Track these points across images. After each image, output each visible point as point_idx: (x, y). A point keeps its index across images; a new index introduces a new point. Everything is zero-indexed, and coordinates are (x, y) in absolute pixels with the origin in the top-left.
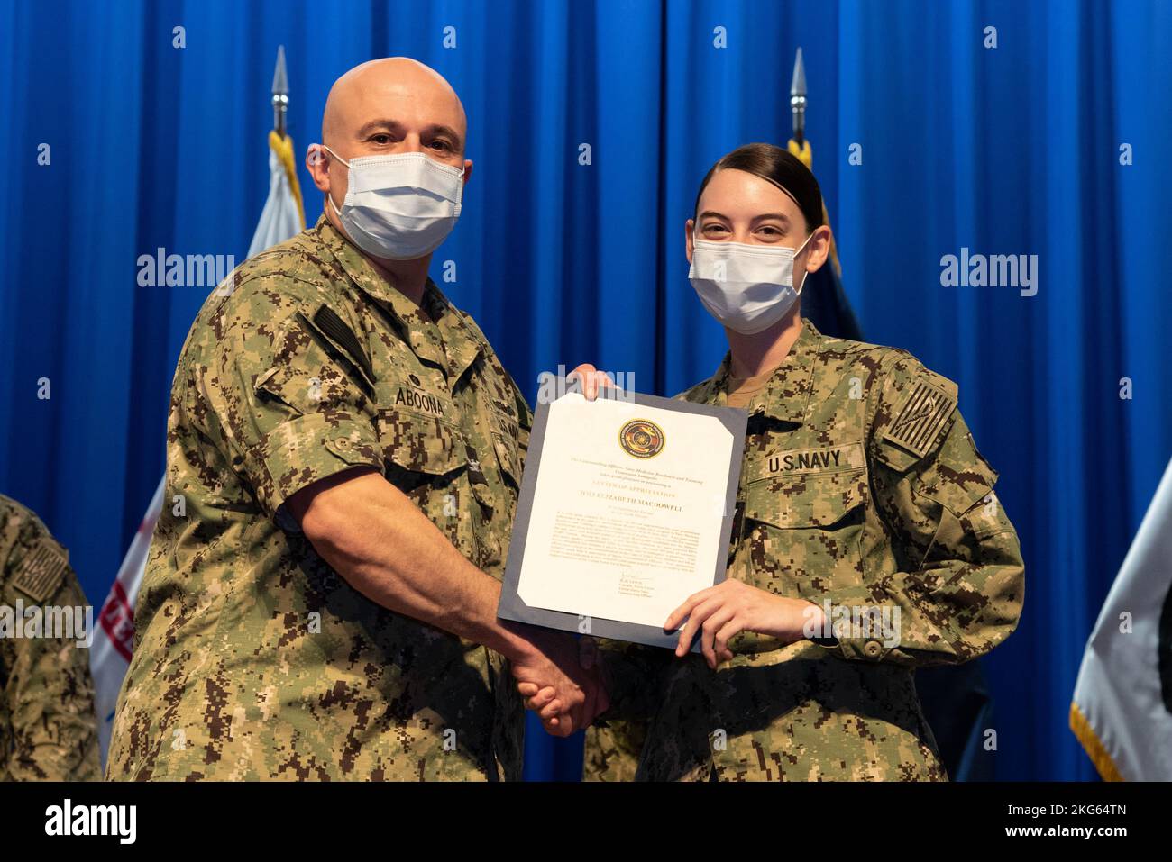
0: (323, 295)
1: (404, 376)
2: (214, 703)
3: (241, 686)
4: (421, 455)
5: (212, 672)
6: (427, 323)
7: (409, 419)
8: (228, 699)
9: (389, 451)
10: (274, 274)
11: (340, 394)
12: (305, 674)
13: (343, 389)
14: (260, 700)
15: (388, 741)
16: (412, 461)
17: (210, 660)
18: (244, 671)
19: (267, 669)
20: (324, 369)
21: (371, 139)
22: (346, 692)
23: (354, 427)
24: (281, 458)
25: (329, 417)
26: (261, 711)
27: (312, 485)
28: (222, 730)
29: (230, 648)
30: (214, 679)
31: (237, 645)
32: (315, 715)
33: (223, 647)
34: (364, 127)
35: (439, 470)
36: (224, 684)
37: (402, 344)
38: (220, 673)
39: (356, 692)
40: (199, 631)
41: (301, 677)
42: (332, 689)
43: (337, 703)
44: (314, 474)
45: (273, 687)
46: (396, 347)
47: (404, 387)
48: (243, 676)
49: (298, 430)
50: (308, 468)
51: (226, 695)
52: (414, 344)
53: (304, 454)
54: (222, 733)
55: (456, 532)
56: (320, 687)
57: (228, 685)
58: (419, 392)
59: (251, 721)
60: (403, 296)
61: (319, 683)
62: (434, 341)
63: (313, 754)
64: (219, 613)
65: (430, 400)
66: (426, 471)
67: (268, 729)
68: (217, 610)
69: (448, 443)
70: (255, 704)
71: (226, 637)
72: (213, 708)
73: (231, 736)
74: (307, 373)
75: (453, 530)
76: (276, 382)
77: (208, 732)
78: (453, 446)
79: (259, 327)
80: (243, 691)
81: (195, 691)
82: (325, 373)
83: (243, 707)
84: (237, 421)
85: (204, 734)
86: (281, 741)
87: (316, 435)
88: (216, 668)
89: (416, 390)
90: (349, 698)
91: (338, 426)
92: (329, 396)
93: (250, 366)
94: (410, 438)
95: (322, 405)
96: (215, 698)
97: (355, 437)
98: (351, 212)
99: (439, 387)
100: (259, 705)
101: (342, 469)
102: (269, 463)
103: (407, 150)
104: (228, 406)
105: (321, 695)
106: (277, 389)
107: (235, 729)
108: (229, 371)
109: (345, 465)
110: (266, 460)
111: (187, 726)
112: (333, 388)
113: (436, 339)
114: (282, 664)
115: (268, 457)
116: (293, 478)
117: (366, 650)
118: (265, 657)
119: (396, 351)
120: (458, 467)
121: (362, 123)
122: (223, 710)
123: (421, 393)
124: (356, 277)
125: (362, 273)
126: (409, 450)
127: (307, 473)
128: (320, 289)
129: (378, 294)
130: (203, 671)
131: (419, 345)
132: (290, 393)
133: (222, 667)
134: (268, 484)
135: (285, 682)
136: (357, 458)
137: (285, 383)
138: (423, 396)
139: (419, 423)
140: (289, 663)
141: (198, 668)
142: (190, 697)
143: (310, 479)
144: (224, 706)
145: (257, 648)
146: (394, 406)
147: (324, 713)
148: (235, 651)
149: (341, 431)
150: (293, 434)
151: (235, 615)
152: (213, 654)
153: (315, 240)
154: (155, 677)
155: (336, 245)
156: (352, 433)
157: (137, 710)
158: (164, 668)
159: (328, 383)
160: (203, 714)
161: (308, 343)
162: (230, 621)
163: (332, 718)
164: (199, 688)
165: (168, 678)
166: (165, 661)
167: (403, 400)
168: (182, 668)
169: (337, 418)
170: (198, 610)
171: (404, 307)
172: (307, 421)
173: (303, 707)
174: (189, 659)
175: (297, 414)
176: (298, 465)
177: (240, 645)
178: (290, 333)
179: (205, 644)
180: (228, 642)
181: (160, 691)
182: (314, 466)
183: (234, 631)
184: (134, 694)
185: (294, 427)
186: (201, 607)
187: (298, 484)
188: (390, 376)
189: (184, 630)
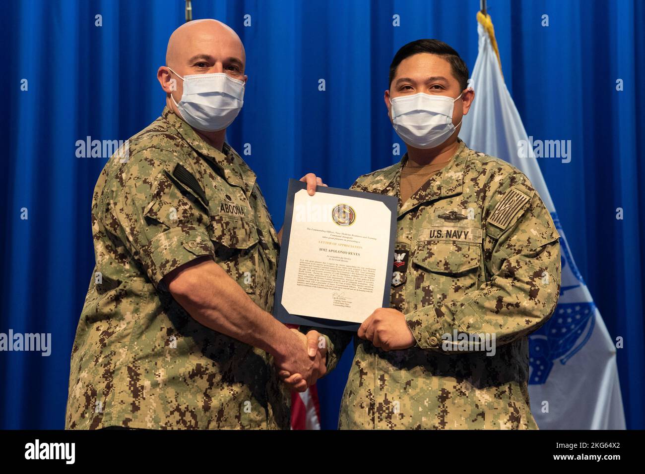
0: (177, 157)
1: (223, 196)
2: (133, 380)
3: (146, 370)
4: (235, 239)
5: (130, 362)
6: (231, 165)
7: (228, 220)
8: (140, 377)
9: (220, 238)
10: (150, 148)
11: (189, 215)
12: (179, 361)
13: (190, 212)
14: (158, 376)
15: (225, 394)
16: (231, 243)
17: (128, 356)
19: (159, 359)
20: (180, 201)
21: (195, 65)
22: (202, 370)
23: (197, 234)
24: (160, 254)
25: (184, 229)
26: (159, 382)
27: (178, 268)
28: (139, 393)
29: (138, 349)
30: (131, 366)
31: (142, 346)
32: (187, 383)
33: (135, 348)
34: (192, 58)
35: (245, 246)
36: (137, 368)
37: (219, 178)
38: (134, 362)
39: (207, 369)
40: (120, 339)
41: (177, 362)
42: (195, 368)
43: (198, 376)
44: (178, 262)
45: (163, 369)
46: (216, 180)
47: (223, 202)
48: (147, 364)
49: (168, 238)
50: (175, 259)
51: (139, 375)
52: (227, 177)
53: (172, 251)
54: (139, 395)
55: (255, 279)
56: (188, 367)
57: (139, 369)
58: (231, 204)
59: (154, 388)
60: (217, 150)
61: (187, 365)
62: (237, 174)
63: (187, 404)
64: (131, 330)
65: (237, 208)
66: (238, 248)
67: (163, 392)
68: (130, 328)
69: (248, 231)
70: (155, 379)
71: (136, 343)
72: (133, 382)
73: (144, 397)
74: (170, 203)
75: (253, 278)
76: (154, 211)
77: (132, 395)
78: (251, 232)
79: (143, 179)
80: (148, 372)
81: (122, 373)
82: (181, 203)
83: (149, 381)
84: (135, 232)
85: (129, 396)
86: (170, 398)
87: (178, 240)
88: (132, 360)
89: (229, 204)
90: (204, 373)
91: (189, 234)
92: (183, 217)
93: (141, 202)
94: (229, 230)
95: (181, 223)
96: (133, 377)
97: (198, 240)
98: (184, 105)
100: (157, 379)
101: (193, 258)
102: (153, 256)
103: (216, 71)
104: (130, 224)
105: (189, 372)
106: (154, 215)
107: (146, 393)
108: (130, 205)
109: (195, 256)
110: (151, 255)
111: (120, 393)
112: (185, 211)
113: (236, 172)
114: (166, 356)
115: (151, 253)
116: (167, 265)
117: (211, 346)
118: (158, 352)
119: (217, 182)
120: (254, 243)
121: (191, 57)
122: (138, 383)
123: (232, 205)
124: (192, 143)
125: (194, 140)
126: (229, 237)
127: (175, 262)
128: (175, 154)
129: (205, 152)
130: (124, 362)
131: (229, 177)
132: (162, 217)
133: (135, 359)
134: (153, 268)
135: (169, 367)
136: (201, 252)
137: (159, 211)
138: (234, 206)
139: (233, 221)
140: (171, 355)
141: (121, 360)
142: (119, 376)
143: (176, 265)
144: (138, 381)
145: (153, 348)
146: (220, 214)
147: (191, 382)
148: (141, 350)
149: (191, 237)
150: (165, 240)
151: (140, 331)
152: (129, 352)
153: (165, 123)
154: (95, 365)
155: (178, 125)
156: (197, 238)
157: (86, 384)
158: (100, 360)
159: (182, 207)
160: (128, 386)
161: (171, 187)
162: (137, 334)
163: (196, 384)
164: (123, 371)
165: (103, 365)
166: (100, 356)
167: (224, 210)
168: (111, 360)
169: (188, 230)
170: (118, 329)
171: (219, 157)
172: (173, 232)
173: (180, 380)
174: (115, 355)
175: (167, 228)
176: (170, 258)
177: (144, 346)
178: (161, 182)
179: (124, 347)
180: (137, 345)
181: (99, 373)
182: (178, 258)
183: (140, 340)
184: (84, 374)
185: (165, 236)
186: (120, 327)
187: (170, 268)
188: (216, 197)
189: (111, 339)
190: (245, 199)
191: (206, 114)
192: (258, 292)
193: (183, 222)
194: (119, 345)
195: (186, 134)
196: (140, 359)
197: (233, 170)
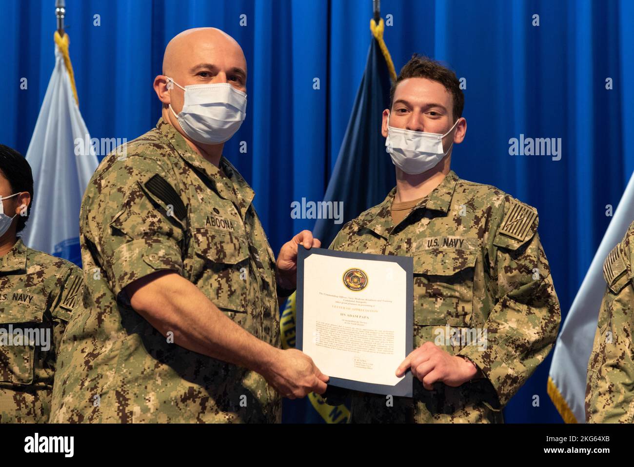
0: (160, 166)
1: (210, 209)
2: (121, 405)
3: (135, 394)
4: (222, 253)
5: (118, 386)
6: (224, 178)
7: (213, 233)
8: (129, 402)
9: (205, 251)
10: (133, 156)
11: (156, 228)
12: (170, 384)
13: (158, 226)
14: (147, 401)
15: (220, 419)
16: (217, 257)
17: (116, 379)
18: (136, 384)
19: (149, 382)
20: (149, 212)
21: (198, 74)
22: (195, 393)
23: (162, 247)
24: (120, 266)
25: (148, 241)
26: (149, 407)
27: (135, 281)
28: (128, 419)
29: (127, 371)
30: (120, 390)
31: (130, 369)
32: (179, 407)
33: (123, 371)
34: (194, 67)
35: (233, 261)
36: (126, 393)
37: (209, 190)
38: (122, 386)
39: (200, 392)
40: (107, 362)
41: (168, 386)
42: (187, 392)
43: (190, 400)
44: (136, 275)
45: (153, 393)
46: (205, 193)
47: (210, 216)
48: (136, 387)
49: (130, 249)
50: (133, 272)
51: (127, 400)
52: (219, 190)
53: (132, 263)
55: (246, 297)
56: (180, 391)
57: (128, 393)
58: (218, 218)
59: (144, 413)
60: (210, 163)
61: (179, 389)
62: (229, 189)
64: (119, 351)
65: (225, 222)
66: (226, 263)
67: (154, 417)
68: (117, 350)
69: (237, 246)
70: (145, 404)
71: (123, 365)
72: (121, 408)
73: (133, 422)
74: (139, 214)
75: (244, 296)
76: (121, 221)
78: (240, 248)
79: (119, 187)
80: (137, 397)
81: (109, 397)
82: (150, 215)
83: (138, 406)
84: (102, 242)
87: (139, 252)
88: (120, 384)
89: (216, 217)
90: (196, 396)
91: (151, 247)
92: (149, 229)
93: (111, 210)
94: (215, 244)
95: (146, 235)
96: (121, 402)
97: (161, 253)
98: (185, 116)
99: (232, 214)
100: (147, 404)
101: (151, 272)
102: (114, 268)
103: (219, 81)
104: (99, 233)
105: (181, 396)
106: (120, 225)
107: (135, 418)
108: (101, 213)
109: (153, 270)
110: (113, 266)
111: (107, 419)
112: (152, 224)
113: (230, 187)
114: (157, 379)
115: (113, 264)
116: (125, 277)
117: (204, 368)
118: (147, 375)
119: (206, 194)
120: (244, 259)
121: (193, 65)
122: (127, 409)
123: (220, 219)
124: (183, 154)
125: (186, 151)
126: (215, 251)
127: (132, 274)
128: (158, 162)
129: (196, 163)
130: (112, 385)
131: (222, 191)
132: (126, 228)
133: (123, 382)
134: (113, 280)
135: (160, 390)
136: (160, 266)
137: (126, 221)
138: (221, 220)
139: (220, 235)
140: (161, 378)
141: (109, 383)
143: (133, 278)
144: (127, 406)
145: (143, 370)
146: (205, 226)
147: (184, 406)
148: (130, 373)
149: (153, 250)
150: (127, 252)
151: (128, 352)
152: (117, 375)
153: (157, 133)
154: (81, 389)
155: (170, 136)
156: (160, 251)
157: (72, 409)
158: (86, 384)
159: (151, 219)
160: (116, 411)
161: (142, 198)
162: (125, 356)
163: (188, 409)
164: (111, 396)
165: (89, 389)
166: (86, 379)
167: (210, 223)
168: (98, 383)
169: (152, 242)
170: (104, 349)
171: (211, 170)
172: (135, 243)
173: (172, 403)
174: (102, 377)
175: (130, 239)
176: (128, 270)
177: (133, 369)
178: (133, 191)
179: (112, 370)
180: (125, 368)
181: (86, 397)
182: (136, 270)
183: (128, 361)
184: (68, 399)
185: (128, 247)
186: (106, 348)
187: (127, 281)
188: (202, 209)
189: (98, 361)
190: (236, 214)
191: (208, 126)
192: (249, 310)
193: (149, 234)
194: (106, 367)
195: (178, 145)
196: (129, 382)
197: (226, 184)
